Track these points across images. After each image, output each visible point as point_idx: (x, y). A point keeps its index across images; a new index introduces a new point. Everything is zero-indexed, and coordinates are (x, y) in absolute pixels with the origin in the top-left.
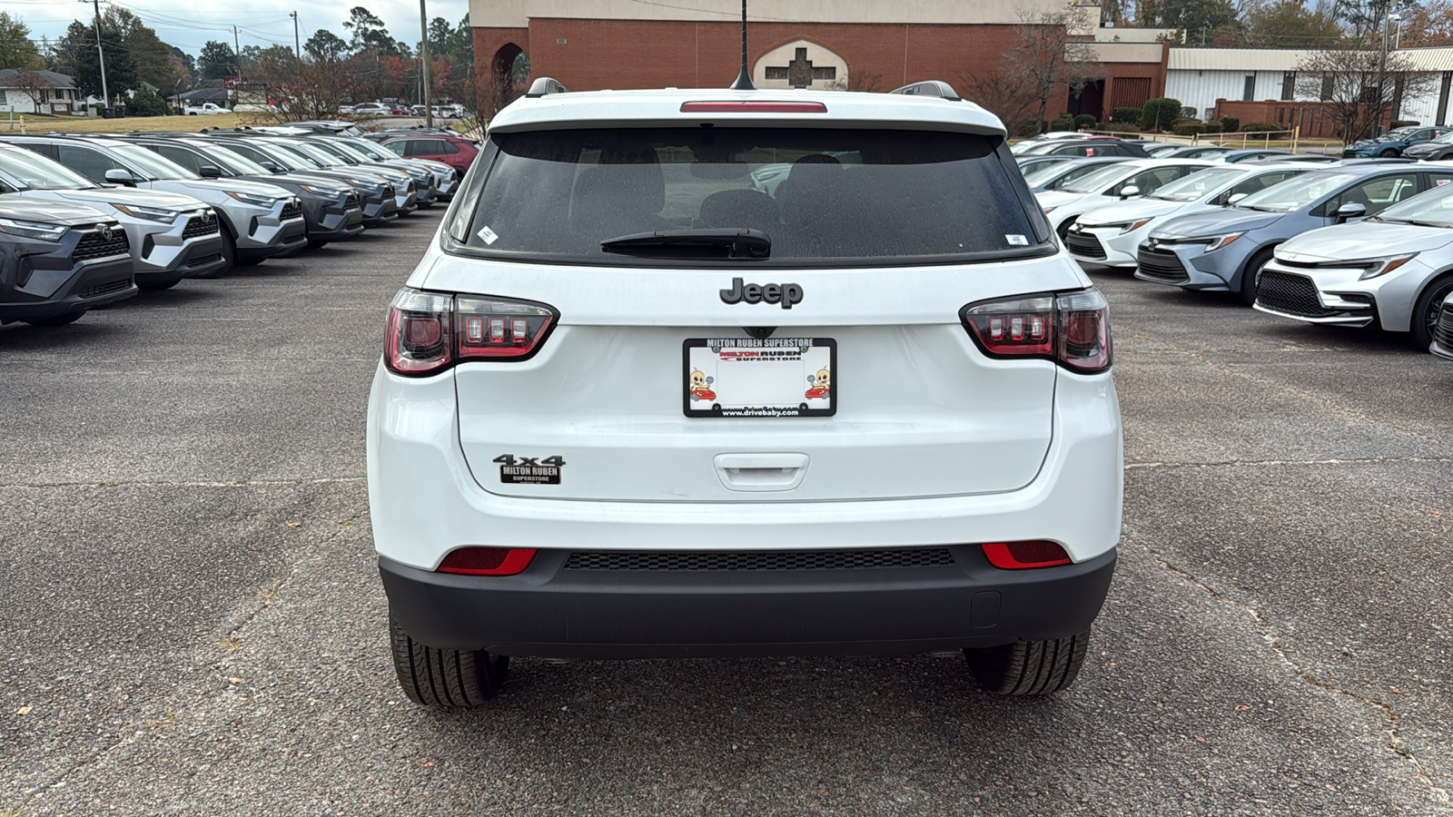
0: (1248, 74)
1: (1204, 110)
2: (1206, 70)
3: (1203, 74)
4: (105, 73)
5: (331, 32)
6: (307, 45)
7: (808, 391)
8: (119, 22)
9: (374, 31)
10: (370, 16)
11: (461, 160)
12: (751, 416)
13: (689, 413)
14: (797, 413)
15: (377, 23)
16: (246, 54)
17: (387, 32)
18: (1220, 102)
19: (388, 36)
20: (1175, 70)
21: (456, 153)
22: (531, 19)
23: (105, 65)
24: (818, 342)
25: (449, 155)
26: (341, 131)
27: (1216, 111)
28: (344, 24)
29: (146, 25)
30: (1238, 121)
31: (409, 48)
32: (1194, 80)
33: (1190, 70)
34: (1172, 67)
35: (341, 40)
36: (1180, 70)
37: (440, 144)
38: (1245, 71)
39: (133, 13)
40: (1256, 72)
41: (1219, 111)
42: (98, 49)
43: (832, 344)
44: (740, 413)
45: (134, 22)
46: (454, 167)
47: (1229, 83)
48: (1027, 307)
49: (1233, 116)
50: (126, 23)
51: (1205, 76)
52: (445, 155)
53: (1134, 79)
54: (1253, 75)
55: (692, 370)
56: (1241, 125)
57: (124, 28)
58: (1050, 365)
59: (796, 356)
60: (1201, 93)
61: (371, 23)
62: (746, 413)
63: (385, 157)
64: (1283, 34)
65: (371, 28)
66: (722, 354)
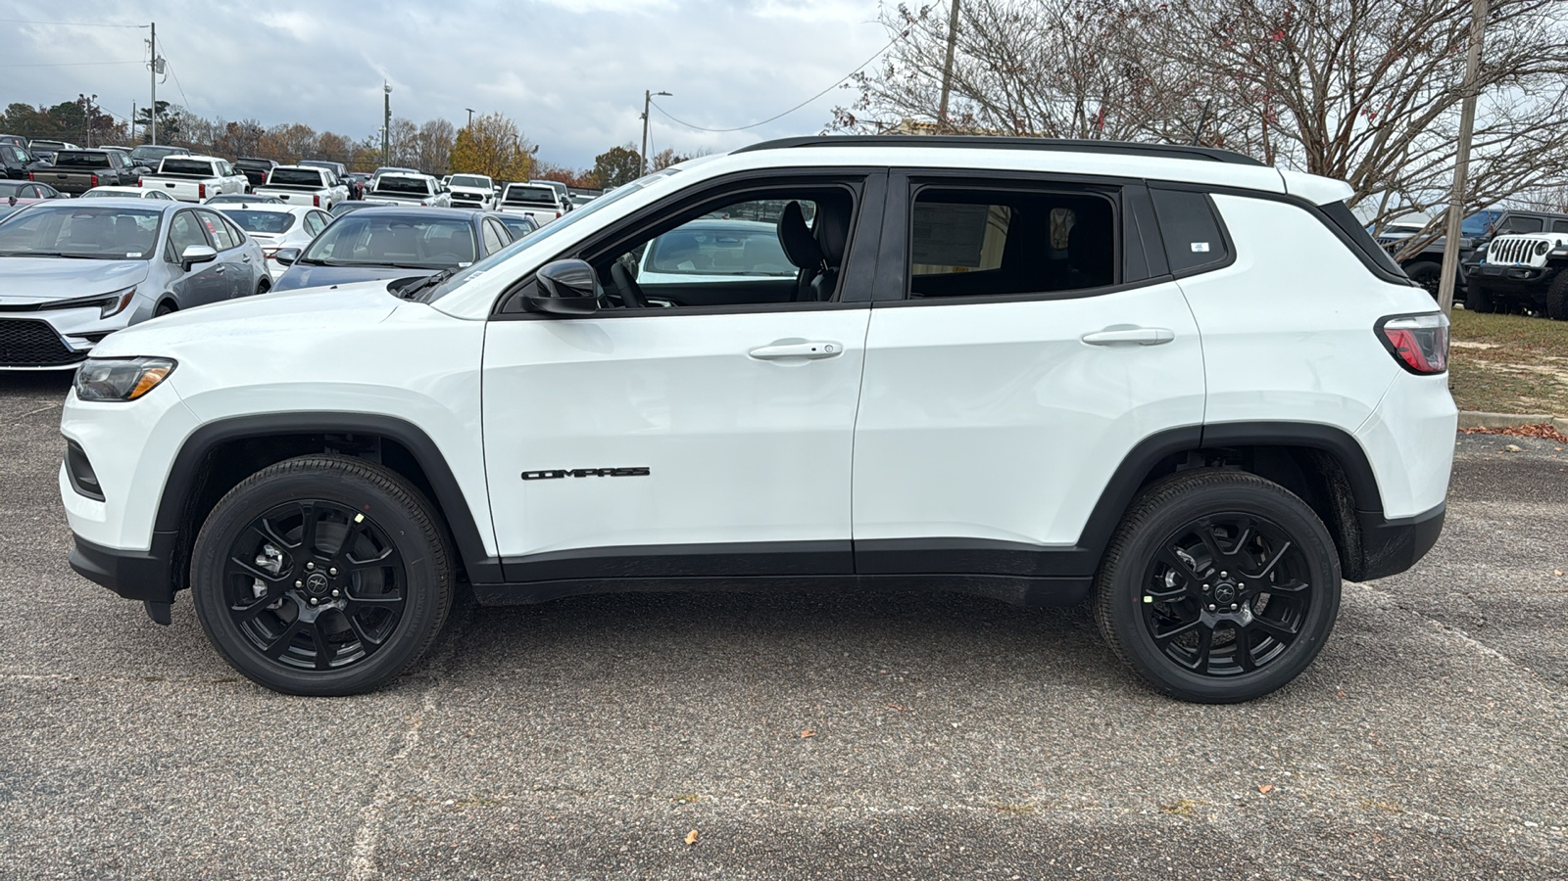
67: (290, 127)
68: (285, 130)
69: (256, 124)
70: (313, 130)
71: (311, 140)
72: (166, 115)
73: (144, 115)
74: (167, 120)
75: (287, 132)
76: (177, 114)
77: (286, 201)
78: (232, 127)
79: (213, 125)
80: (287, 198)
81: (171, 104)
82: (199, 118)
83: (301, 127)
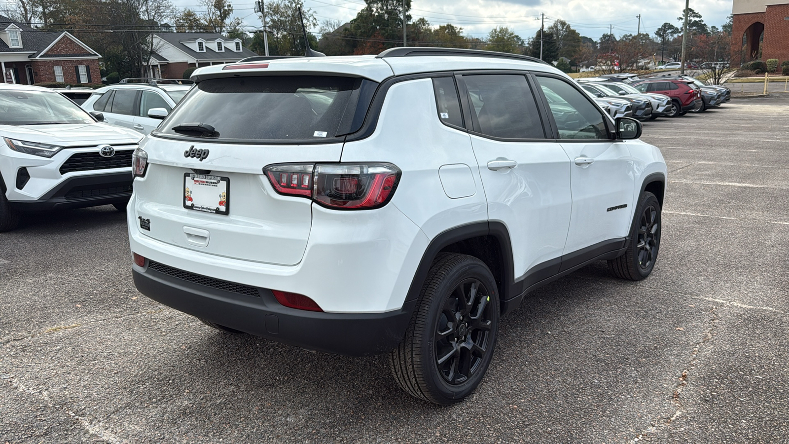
4: (543, 54)
5: (671, 24)
6: (657, 32)
7: (220, 202)
8: (560, 27)
9: (695, 21)
10: (694, 13)
11: (678, 93)
12: (201, 211)
13: (186, 207)
14: (214, 212)
15: (697, 17)
16: (624, 39)
17: (703, 21)
19: (703, 23)
21: (677, 89)
22: (769, 6)
23: (543, 50)
24: (223, 179)
25: (672, 91)
26: (626, 79)
28: (678, 19)
29: (572, 28)
31: (717, 29)
35: (676, 28)
37: (668, 84)
39: (567, 22)
42: (540, 42)
43: (228, 181)
44: (198, 209)
45: (567, 27)
46: (671, 97)
48: (303, 169)
50: (563, 28)
52: (670, 91)
55: (186, 187)
57: (562, 30)
58: (309, 201)
59: (216, 185)
61: (694, 16)
62: (200, 209)
63: (630, 93)
65: (693, 19)
66: (195, 181)
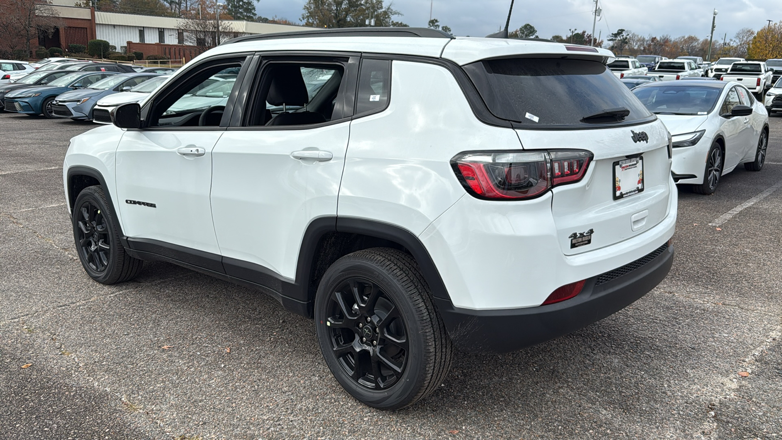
0: (140, 29)
1: (120, 48)
2: (117, 25)
3: (116, 27)
7: (637, 181)
12: (627, 196)
14: (636, 192)
18: (129, 43)
20: (100, 24)
27: (128, 48)
30: (142, 54)
32: (111, 29)
33: (108, 25)
34: (98, 23)
36: (103, 24)
38: (138, 27)
40: (144, 27)
41: (129, 48)
43: (642, 158)
47: (130, 33)
49: (138, 51)
51: (117, 28)
53: (77, 28)
54: (142, 29)
55: (616, 177)
56: (145, 56)
59: (636, 165)
60: (116, 38)
64: (138, 7)
66: (622, 168)
67: (686, 37)
68: (683, 39)
69: (668, 37)
70: (698, 38)
71: (696, 43)
72: (623, 36)
73: (612, 36)
74: (623, 38)
75: (684, 40)
76: (628, 35)
77: (661, 78)
78: (653, 39)
79: (646, 39)
80: (662, 77)
81: (626, 30)
82: (639, 37)
83: (692, 37)
